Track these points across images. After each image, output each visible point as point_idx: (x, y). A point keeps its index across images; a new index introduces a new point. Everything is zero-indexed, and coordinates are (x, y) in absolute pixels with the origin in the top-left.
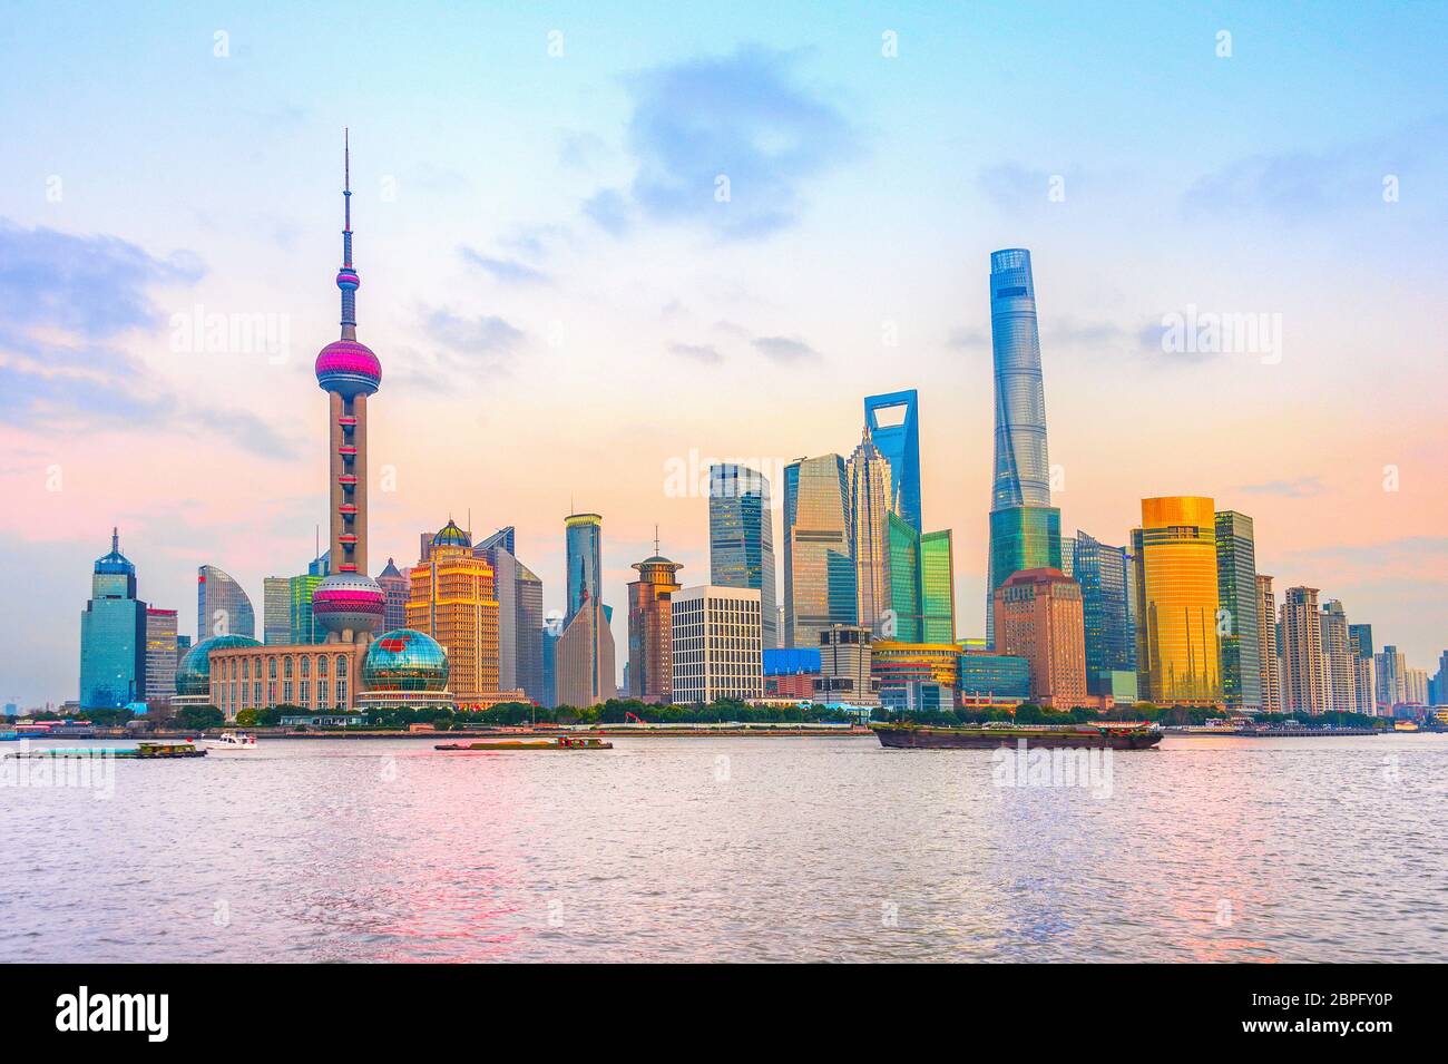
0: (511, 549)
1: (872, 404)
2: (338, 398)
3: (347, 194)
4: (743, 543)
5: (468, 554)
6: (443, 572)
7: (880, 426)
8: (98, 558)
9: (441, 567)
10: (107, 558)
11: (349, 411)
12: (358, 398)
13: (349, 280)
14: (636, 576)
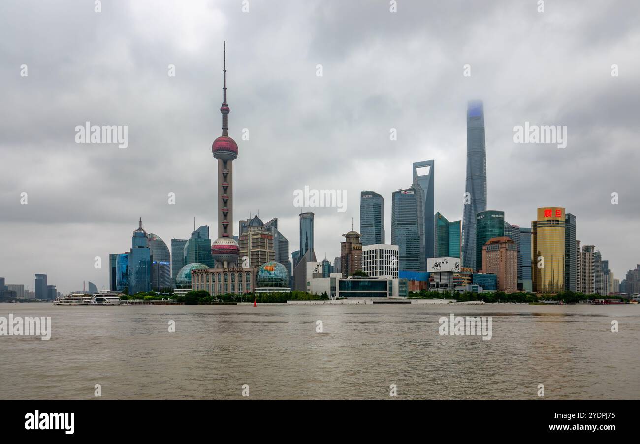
0: (276, 227)
1: (416, 166)
2: (221, 161)
3: (225, 71)
4: (374, 225)
5: (263, 229)
6: (255, 237)
7: (418, 175)
8: (134, 231)
9: (253, 235)
10: (137, 230)
11: (225, 167)
12: (229, 162)
13: (226, 110)
14: (344, 239)
